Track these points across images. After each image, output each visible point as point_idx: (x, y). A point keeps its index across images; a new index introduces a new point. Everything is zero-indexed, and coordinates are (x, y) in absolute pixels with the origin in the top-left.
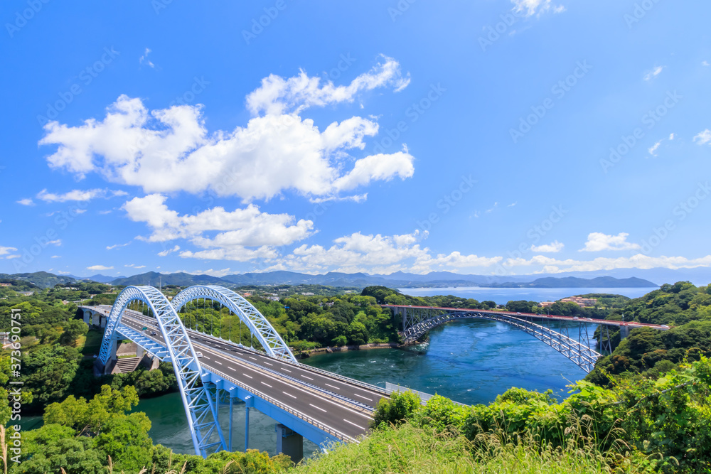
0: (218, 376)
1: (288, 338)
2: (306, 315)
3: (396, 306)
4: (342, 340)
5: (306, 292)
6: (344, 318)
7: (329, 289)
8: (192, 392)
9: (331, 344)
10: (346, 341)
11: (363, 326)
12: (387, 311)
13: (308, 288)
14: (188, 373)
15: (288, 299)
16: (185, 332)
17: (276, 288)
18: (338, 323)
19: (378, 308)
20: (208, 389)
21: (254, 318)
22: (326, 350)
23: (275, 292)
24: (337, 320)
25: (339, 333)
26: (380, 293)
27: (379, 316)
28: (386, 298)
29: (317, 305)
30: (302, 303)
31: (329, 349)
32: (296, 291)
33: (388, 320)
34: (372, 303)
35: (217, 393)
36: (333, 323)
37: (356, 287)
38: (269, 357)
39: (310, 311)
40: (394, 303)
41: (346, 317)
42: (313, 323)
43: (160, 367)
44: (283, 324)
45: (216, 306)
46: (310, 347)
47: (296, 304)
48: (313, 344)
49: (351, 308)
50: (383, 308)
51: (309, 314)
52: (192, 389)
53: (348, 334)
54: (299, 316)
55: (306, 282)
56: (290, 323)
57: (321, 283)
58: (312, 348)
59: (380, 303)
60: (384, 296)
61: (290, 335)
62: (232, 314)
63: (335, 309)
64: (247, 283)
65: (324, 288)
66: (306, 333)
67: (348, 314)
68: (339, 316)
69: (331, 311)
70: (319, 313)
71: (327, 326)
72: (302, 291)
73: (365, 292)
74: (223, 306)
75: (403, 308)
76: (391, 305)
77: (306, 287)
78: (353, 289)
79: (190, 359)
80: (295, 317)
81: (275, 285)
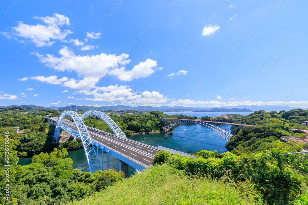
0: (98, 143)
1: (123, 129)
4: (143, 130)
7: (138, 112)
9: (139, 132)
10: (144, 131)
11: (151, 125)
13: (131, 111)
14: (87, 142)
15: (124, 115)
16: (85, 127)
18: (141, 124)
19: (156, 119)
20: (94, 148)
21: (111, 123)
23: (119, 113)
24: (141, 123)
25: (142, 128)
26: (157, 114)
27: (156, 122)
28: (159, 115)
29: (134, 118)
30: (128, 117)
31: (138, 133)
32: (126, 113)
33: (159, 123)
34: (154, 117)
35: (98, 149)
38: (116, 137)
42: (132, 124)
43: (77, 140)
44: (122, 124)
45: (97, 118)
47: (126, 117)
49: (146, 119)
50: (158, 119)
51: (131, 121)
52: (88, 148)
53: (145, 128)
55: (130, 109)
56: (124, 124)
57: (135, 109)
58: (132, 133)
59: (156, 117)
60: (158, 115)
61: (124, 128)
62: (103, 121)
63: (140, 119)
64: (108, 110)
65: (136, 111)
66: (130, 128)
67: (145, 121)
68: (142, 122)
69: (139, 120)
70: (134, 121)
71: (137, 125)
72: (129, 113)
73: (151, 113)
74: (99, 118)
75: (165, 119)
76: (161, 118)
77: (130, 111)
78: (147, 112)
79: (88, 137)
80: (126, 122)
81: (119, 110)
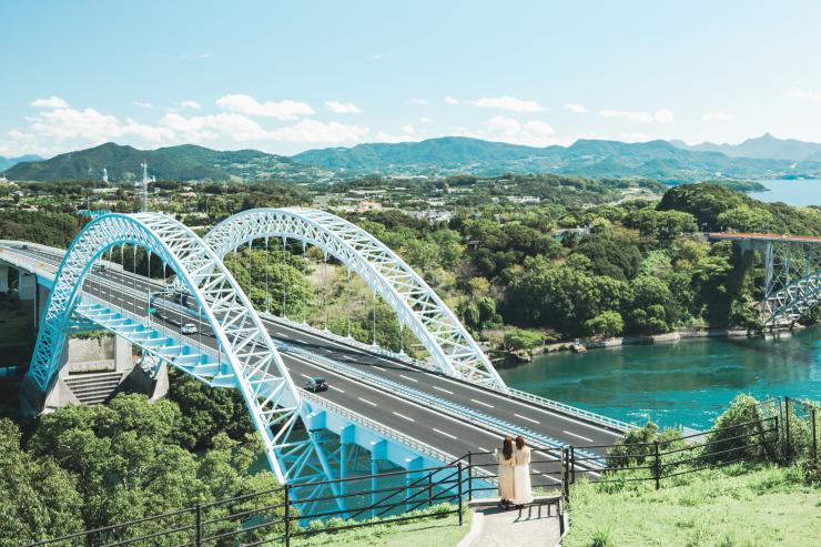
0: (339, 419)
1: (476, 321)
2: (521, 262)
3: (747, 236)
4: (611, 324)
5: (519, 195)
6: (615, 268)
7: (578, 186)
8: (284, 451)
9: (583, 333)
10: (620, 326)
11: (664, 287)
12: (725, 249)
13: (525, 185)
14: (274, 411)
15: (472, 216)
16: (258, 321)
17: (440, 185)
18: (600, 279)
19: (699, 244)
20: (320, 444)
21: (391, 274)
22: (572, 348)
23: (438, 195)
24: (599, 272)
25: (604, 306)
26: (707, 203)
27: (704, 261)
28: (722, 215)
29: (548, 237)
30: (510, 231)
31: (579, 347)
32: (494, 193)
33: (727, 271)
34: (687, 230)
35: (342, 450)
36: (588, 280)
37: (652, 179)
38: (444, 376)
39: (532, 251)
40: (742, 229)
41: (620, 265)
42: (538, 281)
43: (172, 395)
44: (463, 287)
46: (534, 342)
47: (494, 234)
48: (537, 335)
49: (633, 243)
50: (713, 241)
51: (529, 260)
52: (284, 445)
53: (625, 308)
54: (501, 264)
55: (516, 167)
56: (481, 283)
57: (555, 167)
58: (538, 344)
59: (706, 230)
60: (720, 209)
61: (484, 312)
62: (333, 261)
63: (592, 245)
64: (361, 173)
65: (566, 183)
66: (523, 307)
67: (626, 257)
68: (602, 262)
69: (584, 251)
70: (553, 257)
71: (573, 289)
72: (511, 198)
73: (670, 201)
74: (309, 245)
75: (763, 242)
76: (737, 235)
77: (519, 180)
78: (642, 184)
79: (277, 383)
80: (492, 266)
81: (437, 177)
